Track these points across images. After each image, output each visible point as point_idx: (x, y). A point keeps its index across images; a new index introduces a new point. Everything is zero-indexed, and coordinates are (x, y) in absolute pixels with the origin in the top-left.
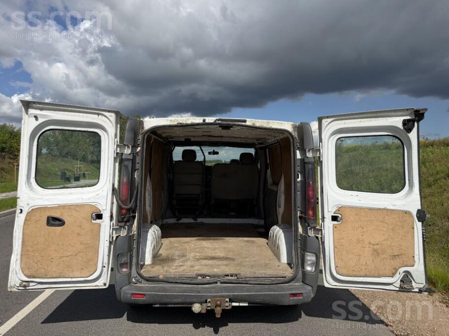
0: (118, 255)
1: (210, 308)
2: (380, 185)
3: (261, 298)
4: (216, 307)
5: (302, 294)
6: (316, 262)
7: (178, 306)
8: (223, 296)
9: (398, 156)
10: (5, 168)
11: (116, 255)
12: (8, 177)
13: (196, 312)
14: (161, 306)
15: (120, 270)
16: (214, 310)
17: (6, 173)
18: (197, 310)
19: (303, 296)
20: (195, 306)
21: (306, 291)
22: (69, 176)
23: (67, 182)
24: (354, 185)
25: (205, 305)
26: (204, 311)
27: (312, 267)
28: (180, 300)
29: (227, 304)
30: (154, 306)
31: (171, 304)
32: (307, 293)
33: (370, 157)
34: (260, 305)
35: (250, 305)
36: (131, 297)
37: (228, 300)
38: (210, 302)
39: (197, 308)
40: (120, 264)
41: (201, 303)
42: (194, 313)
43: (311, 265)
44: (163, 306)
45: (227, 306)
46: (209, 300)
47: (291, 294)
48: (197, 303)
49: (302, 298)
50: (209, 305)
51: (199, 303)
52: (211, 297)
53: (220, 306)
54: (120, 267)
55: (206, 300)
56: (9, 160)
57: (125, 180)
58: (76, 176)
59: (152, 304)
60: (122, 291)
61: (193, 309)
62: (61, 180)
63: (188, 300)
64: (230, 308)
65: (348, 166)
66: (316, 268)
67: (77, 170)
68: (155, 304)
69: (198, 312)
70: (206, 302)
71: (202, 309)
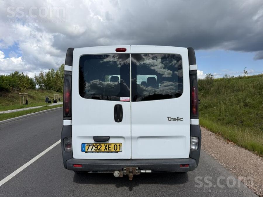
0: (64, 139)
1: (125, 174)
2: (238, 100)
3: (160, 167)
4: (129, 173)
5: (189, 164)
6: (199, 143)
7: (104, 172)
8: (134, 166)
9: (249, 82)
10: (15, 96)
11: (63, 139)
12: (17, 101)
13: (116, 177)
14: (93, 173)
15: (65, 149)
16: (128, 175)
17: (15, 99)
18: (117, 175)
19: (189, 166)
20: (115, 172)
21: (192, 163)
22: (50, 100)
23: (49, 103)
24: (221, 101)
25: (122, 172)
26: (122, 176)
27: (195, 146)
28: (105, 169)
29: (137, 171)
30: (88, 172)
31: (100, 171)
32: (192, 164)
33: (231, 84)
34: (160, 172)
35: (153, 172)
36: (73, 166)
37: (137, 168)
38: (125, 170)
39: (117, 174)
40: (66, 145)
41: (120, 171)
42: (115, 177)
43: (195, 145)
44: (94, 172)
45: (137, 173)
46: (124, 168)
47: (181, 165)
48: (117, 170)
49: (189, 167)
50: (125, 172)
51: (118, 171)
52: (126, 166)
53: (132, 172)
54: (66, 147)
55: (123, 169)
56: (17, 92)
57: (67, 90)
58: (54, 100)
59: (87, 171)
60: (67, 163)
61: (114, 174)
62: (46, 103)
63: (110, 169)
64: (139, 174)
65: (217, 90)
66: (198, 147)
67: (55, 97)
68: (89, 171)
69: (117, 177)
70: (123, 170)
71: (120, 174)
